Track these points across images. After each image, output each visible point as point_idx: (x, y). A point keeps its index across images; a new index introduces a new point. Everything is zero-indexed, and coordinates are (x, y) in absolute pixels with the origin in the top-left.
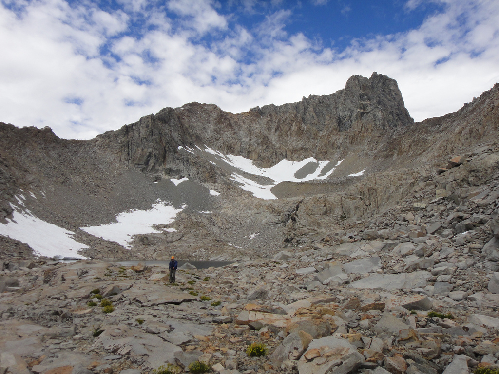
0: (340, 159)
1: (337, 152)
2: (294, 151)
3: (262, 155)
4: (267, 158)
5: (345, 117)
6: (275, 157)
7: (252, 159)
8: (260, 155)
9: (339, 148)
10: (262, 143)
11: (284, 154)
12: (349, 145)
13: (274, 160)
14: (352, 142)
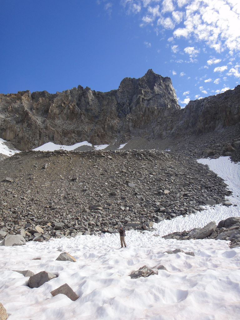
0: (123, 143)
1: (116, 136)
2: (65, 133)
3: (20, 135)
4: (26, 138)
5: (124, 105)
6: (38, 138)
7: (5, 139)
8: (18, 135)
9: (119, 132)
10: (22, 121)
11: (51, 136)
12: (131, 129)
13: (36, 142)
14: (135, 126)
